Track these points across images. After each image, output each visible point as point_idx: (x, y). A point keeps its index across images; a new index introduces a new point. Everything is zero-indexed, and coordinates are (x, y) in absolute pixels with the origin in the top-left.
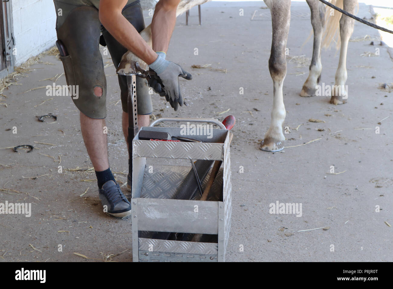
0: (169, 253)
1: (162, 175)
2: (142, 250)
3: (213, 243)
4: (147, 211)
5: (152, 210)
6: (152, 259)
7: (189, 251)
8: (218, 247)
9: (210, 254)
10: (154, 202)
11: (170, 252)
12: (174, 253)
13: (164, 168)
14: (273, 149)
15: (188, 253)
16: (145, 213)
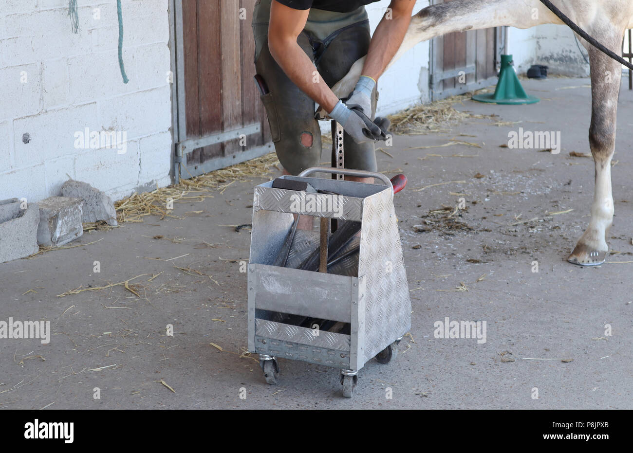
0: (291, 343)
1: (308, 244)
2: (260, 335)
3: (345, 335)
4: (266, 282)
5: (272, 282)
6: (271, 349)
7: (315, 344)
8: (350, 341)
9: (341, 349)
10: (275, 271)
11: (292, 341)
12: (297, 344)
13: (313, 235)
14: (583, 262)
15: (313, 346)
16: (264, 285)
